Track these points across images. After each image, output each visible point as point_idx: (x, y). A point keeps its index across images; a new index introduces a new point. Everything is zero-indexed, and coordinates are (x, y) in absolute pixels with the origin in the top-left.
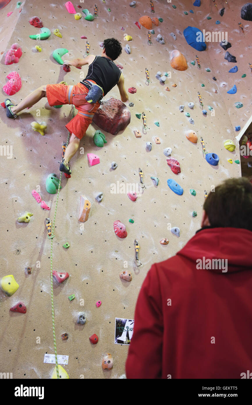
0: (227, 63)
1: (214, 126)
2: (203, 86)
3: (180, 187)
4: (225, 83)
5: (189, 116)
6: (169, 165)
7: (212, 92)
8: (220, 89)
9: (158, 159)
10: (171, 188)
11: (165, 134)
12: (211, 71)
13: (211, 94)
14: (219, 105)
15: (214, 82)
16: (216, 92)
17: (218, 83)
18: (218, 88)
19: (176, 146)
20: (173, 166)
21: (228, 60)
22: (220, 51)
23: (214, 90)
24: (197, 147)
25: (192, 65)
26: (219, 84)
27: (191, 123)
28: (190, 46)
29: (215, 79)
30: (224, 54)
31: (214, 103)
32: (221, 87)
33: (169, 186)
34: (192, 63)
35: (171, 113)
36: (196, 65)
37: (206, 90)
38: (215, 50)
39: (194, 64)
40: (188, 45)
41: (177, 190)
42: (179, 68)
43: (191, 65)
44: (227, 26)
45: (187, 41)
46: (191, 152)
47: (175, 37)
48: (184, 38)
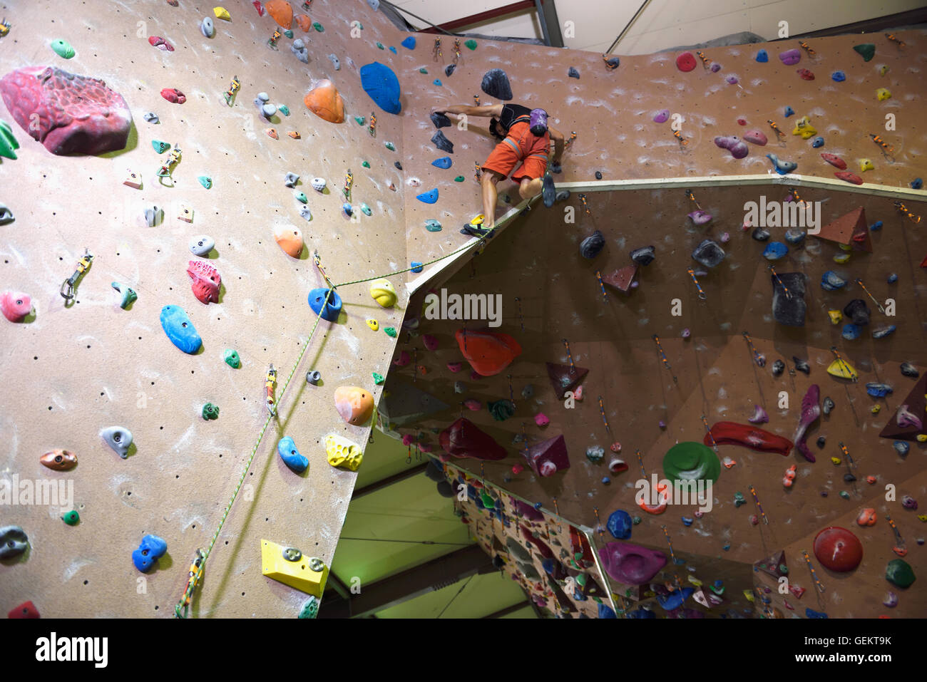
0: (433, 149)
1: (361, 243)
2: (367, 165)
3: (194, 332)
4: (417, 180)
5: (304, 202)
6: (192, 275)
7: (384, 184)
8: (403, 187)
9: (164, 250)
10: (164, 327)
11: (217, 210)
12: (397, 150)
13: (378, 186)
14: (390, 211)
15: (396, 170)
16: (393, 188)
17: (403, 176)
18: (401, 185)
19: (234, 243)
20: (200, 279)
21: (437, 144)
22: (426, 126)
23: (389, 184)
24: (297, 267)
25: (357, 124)
26: (404, 178)
27: (303, 216)
28: (366, 93)
29: (399, 166)
30: (433, 133)
31: (380, 204)
32: (407, 185)
33: (162, 320)
34: (358, 120)
35: (257, 178)
36: (366, 126)
37: (370, 175)
38: (418, 121)
39: (362, 124)
40: (362, 90)
41: (179, 336)
42: (320, 113)
43: (354, 121)
44: (452, 93)
45: (363, 84)
46: (274, 271)
47: (337, 65)
48: (360, 76)
